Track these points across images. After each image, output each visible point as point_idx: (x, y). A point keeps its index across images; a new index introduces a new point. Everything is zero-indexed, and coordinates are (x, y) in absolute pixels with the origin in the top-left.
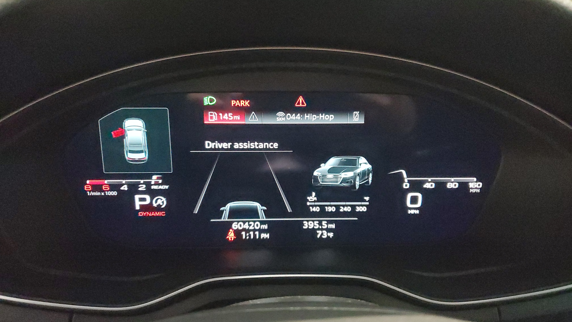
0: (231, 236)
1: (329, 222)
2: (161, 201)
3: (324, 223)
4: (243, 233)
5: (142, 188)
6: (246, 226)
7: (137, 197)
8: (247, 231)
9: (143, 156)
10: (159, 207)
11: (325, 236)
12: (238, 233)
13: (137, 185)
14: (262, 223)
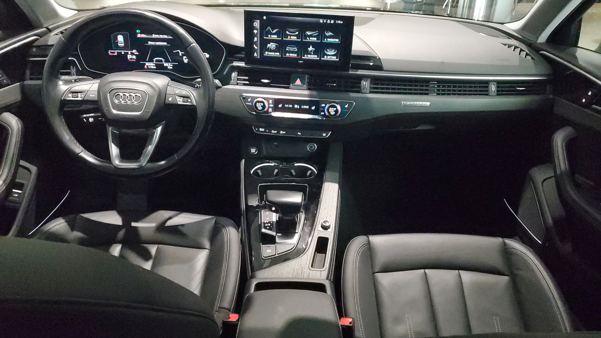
0: (146, 67)
1: (171, 64)
2: (134, 57)
3: (169, 64)
4: (149, 66)
5: (129, 53)
6: (149, 64)
7: (128, 55)
8: (150, 66)
9: (123, 45)
10: (134, 59)
11: (170, 68)
12: (147, 66)
13: (128, 53)
14: (154, 64)
